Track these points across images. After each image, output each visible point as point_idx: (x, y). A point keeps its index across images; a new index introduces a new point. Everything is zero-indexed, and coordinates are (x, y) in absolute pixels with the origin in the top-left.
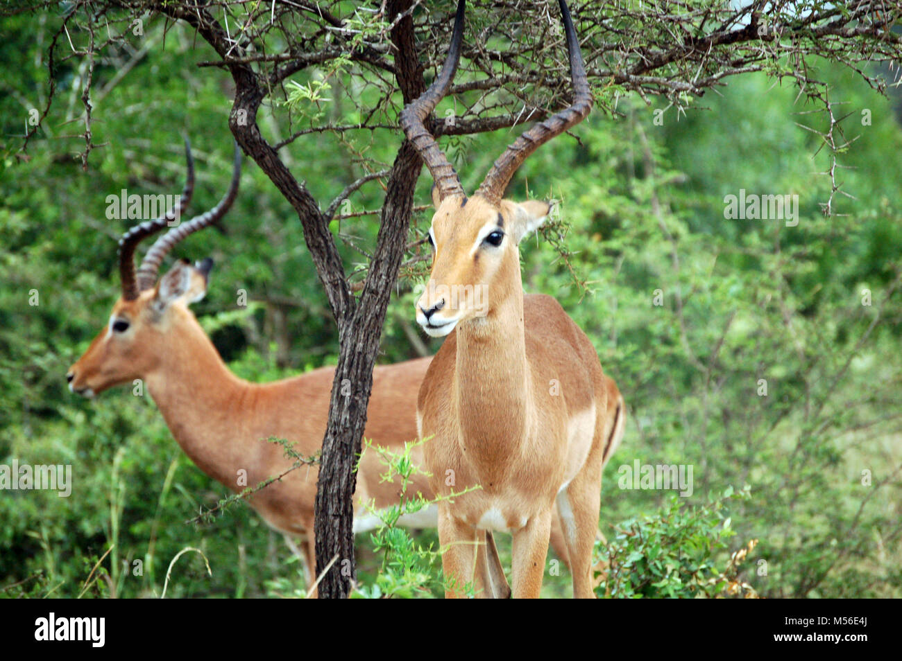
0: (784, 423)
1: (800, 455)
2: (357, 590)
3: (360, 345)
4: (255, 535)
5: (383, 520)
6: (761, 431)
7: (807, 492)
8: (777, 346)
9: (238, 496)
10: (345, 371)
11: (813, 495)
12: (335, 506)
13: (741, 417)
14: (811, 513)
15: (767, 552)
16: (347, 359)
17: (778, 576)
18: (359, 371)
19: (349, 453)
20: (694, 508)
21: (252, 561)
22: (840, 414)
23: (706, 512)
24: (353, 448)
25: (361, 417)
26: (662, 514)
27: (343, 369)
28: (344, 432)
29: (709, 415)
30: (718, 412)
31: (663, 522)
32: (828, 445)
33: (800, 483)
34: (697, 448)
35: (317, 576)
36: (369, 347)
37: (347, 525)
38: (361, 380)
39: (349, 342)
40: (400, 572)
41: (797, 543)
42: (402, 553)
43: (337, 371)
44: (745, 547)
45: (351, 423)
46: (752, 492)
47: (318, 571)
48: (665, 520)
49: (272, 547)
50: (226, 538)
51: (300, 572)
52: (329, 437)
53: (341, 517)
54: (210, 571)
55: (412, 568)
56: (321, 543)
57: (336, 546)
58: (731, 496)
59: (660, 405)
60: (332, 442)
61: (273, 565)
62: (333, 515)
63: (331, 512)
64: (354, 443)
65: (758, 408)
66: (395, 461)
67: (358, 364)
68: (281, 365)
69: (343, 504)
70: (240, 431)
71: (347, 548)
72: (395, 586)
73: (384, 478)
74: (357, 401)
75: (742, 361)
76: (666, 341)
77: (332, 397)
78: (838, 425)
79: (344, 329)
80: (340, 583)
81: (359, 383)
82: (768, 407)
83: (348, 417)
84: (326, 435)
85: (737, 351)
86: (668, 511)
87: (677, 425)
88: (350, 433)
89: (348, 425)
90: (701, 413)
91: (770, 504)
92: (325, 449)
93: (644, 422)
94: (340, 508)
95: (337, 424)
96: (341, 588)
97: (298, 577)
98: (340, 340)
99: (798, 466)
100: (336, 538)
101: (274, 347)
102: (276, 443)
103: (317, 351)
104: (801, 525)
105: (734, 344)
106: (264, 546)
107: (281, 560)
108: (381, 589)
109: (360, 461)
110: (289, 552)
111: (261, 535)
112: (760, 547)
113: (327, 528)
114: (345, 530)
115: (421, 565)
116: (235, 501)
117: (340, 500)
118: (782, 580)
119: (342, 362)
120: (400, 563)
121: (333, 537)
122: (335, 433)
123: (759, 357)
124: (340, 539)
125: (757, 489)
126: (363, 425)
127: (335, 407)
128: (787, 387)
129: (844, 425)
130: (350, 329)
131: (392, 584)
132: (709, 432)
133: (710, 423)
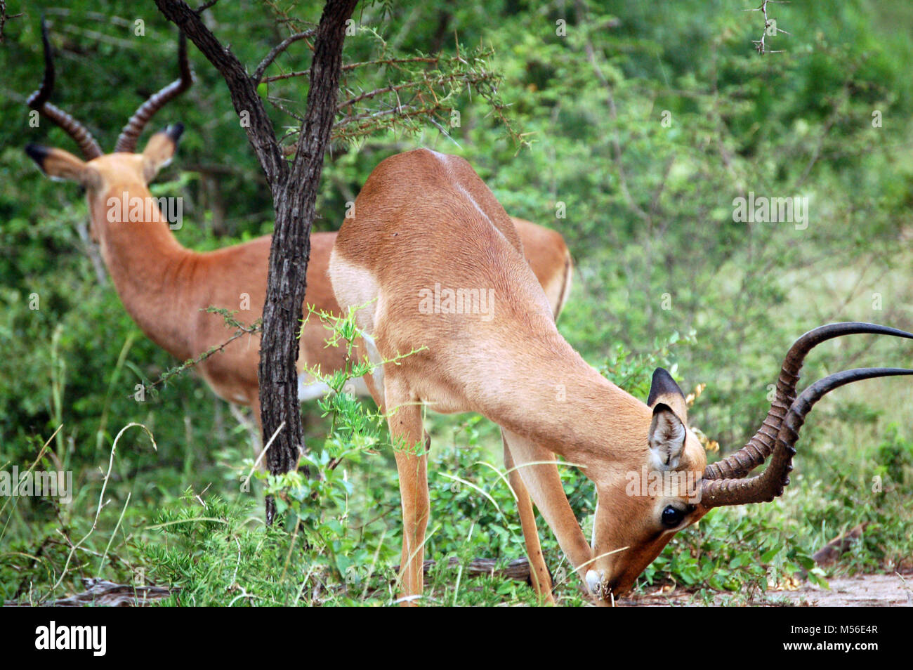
0: (728, 266)
1: (745, 297)
2: (305, 456)
3: (296, 210)
4: (200, 406)
5: (329, 385)
6: (704, 277)
7: (753, 334)
8: (717, 188)
9: (180, 368)
10: (282, 237)
11: (759, 335)
12: (279, 373)
13: (684, 262)
14: (758, 354)
15: (715, 395)
16: (283, 224)
17: (727, 419)
18: (296, 236)
19: (290, 319)
20: (641, 356)
21: (199, 432)
22: (782, 253)
23: (653, 360)
24: (294, 314)
25: (301, 282)
26: (609, 364)
27: (279, 235)
28: (285, 298)
29: (652, 262)
30: (660, 258)
31: (610, 372)
32: (772, 285)
33: (745, 324)
34: (641, 296)
35: (265, 444)
36: (305, 211)
37: (292, 392)
38: (298, 245)
39: (284, 207)
40: (348, 435)
41: (744, 384)
42: (350, 417)
43: (274, 238)
44: (693, 391)
45: (291, 289)
46: (699, 336)
47: (265, 440)
48: (612, 369)
49: (218, 418)
50: (171, 411)
51: (248, 442)
52: (269, 304)
53: (286, 384)
54: (155, 446)
55: (361, 430)
56: (266, 411)
57: (282, 414)
58: (677, 342)
59: (602, 254)
60: (272, 309)
61: (220, 436)
62: (278, 383)
63: (274, 380)
64: (295, 310)
65: (701, 252)
66: (339, 325)
67: (295, 229)
68: (217, 234)
69: (287, 371)
70: (176, 302)
71: (293, 414)
72: (343, 451)
73: (329, 343)
74: (295, 267)
75: (683, 206)
76: (606, 190)
77: (270, 264)
78: (781, 264)
79: (279, 194)
80: (288, 450)
81: (297, 248)
82: (711, 251)
83: (287, 284)
84: (266, 303)
85: (678, 196)
86: (614, 361)
87: (621, 274)
88: (290, 299)
89: (288, 292)
90: (645, 260)
91: (716, 347)
92: (266, 317)
93: (587, 272)
94: (284, 375)
95: (276, 291)
96: (289, 454)
97: (247, 446)
98: (275, 206)
99: (743, 308)
100: (282, 405)
101: (209, 216)
102: (215, 313)
103: (253, 218)
104: (749, 366)
105: (674, 188)
106: (211, 417)
107: (228, 430)
108: (330, 455)
109: (302, 327)
110: (236, 422)
111: (207, 407)
112: (708, 391)
113: (272, 396)
114: (291, 397)
115: (369, 428)
116: (177, 373)
117: (283, 367)
118: (732, 422)
119: (278, 227)
120: (348, 427)
121: (279, 405)
122: (275, 300)
123: (700, 200)
124: (286, 406)
125: (703, 333)
126: (303, 291)
127: (274, 274)
128: (728, 230)
129: (788, 264)
130: (284, 194)
131: (341, 448)
132: (653, 279)
133: (653, 270)
